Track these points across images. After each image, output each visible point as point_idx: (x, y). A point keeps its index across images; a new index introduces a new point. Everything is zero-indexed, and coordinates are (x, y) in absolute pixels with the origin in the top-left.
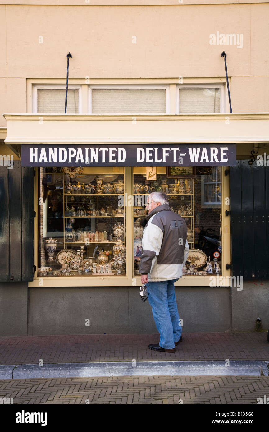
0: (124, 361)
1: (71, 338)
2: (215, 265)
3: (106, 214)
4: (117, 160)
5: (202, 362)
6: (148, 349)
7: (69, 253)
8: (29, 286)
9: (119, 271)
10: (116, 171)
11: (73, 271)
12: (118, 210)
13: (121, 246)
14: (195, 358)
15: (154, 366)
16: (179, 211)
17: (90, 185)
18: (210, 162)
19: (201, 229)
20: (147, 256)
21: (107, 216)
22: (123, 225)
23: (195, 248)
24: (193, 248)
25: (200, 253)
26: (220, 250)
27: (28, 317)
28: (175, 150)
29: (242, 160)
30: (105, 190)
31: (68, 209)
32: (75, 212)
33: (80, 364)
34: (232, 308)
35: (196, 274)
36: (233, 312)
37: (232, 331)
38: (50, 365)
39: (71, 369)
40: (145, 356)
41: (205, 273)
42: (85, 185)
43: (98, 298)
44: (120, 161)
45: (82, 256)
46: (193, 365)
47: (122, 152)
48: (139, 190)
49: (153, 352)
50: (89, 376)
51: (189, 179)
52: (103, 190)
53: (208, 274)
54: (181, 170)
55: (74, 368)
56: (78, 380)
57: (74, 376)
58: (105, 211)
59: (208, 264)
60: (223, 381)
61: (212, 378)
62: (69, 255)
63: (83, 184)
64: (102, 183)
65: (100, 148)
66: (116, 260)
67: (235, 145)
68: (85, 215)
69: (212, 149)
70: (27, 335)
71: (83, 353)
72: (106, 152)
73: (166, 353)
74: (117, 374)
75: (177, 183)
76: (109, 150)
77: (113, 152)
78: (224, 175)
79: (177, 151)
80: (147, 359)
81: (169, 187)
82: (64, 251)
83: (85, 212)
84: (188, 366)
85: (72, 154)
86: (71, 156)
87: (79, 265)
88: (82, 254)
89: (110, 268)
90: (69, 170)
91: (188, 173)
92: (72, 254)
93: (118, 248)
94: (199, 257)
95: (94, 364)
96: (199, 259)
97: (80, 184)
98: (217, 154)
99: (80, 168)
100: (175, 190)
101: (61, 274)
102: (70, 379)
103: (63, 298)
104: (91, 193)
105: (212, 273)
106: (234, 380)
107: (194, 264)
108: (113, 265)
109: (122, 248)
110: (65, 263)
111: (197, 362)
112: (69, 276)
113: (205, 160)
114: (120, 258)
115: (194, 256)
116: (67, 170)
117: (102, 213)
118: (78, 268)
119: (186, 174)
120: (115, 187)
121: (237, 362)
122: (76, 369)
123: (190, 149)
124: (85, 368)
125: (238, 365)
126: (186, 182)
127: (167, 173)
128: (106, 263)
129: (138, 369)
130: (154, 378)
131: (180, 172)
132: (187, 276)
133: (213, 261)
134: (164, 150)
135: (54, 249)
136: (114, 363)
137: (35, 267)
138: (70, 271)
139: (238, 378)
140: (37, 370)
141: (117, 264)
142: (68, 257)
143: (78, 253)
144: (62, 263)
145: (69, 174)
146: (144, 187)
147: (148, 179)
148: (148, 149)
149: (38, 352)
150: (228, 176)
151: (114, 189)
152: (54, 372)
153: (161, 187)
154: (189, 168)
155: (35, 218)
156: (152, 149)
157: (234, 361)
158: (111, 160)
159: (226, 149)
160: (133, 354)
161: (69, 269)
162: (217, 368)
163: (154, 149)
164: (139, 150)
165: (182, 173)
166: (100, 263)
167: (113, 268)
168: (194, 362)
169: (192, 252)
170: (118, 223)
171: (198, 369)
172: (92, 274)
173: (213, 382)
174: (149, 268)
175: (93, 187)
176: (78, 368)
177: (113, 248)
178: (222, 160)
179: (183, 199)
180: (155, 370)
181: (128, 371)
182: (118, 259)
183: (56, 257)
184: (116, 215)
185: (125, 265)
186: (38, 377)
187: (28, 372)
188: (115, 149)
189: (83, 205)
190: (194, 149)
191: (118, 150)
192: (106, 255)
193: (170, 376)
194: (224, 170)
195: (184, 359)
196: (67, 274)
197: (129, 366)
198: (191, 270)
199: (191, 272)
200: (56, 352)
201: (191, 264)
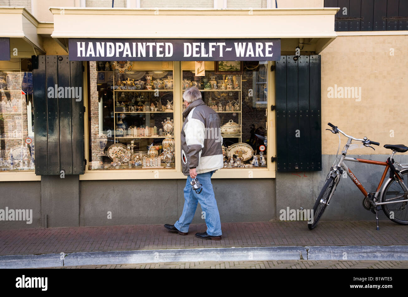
0: (172, 249)
1: (121, 228)
2: (261, 158)
3: (156, 109)
4: (164, 55)
5: (246, 248)
6: (196, 238)
7: (119, 148)
8: (81, 179)
9: (168, 165)
10: (165, 67)
11: (123, 164)
12: (168, 105)
13: (170, 141)
14: (239, 245)
15: (200, 253)
16: (227, 107)
17: (140, 81)
18: (255, 57)
19: (253, 127)
20: (194, 150)
21: (157, 111)
22: (172, 120)
23: (242, 142)
24: (240, 142)
25: (247, 147)
26: (266, 144)
27: (79, 209)
28: (221, 45)
29: (287, 56)
30: (155, 86)
31: (118, 104)
32: (126, 108)
33: (129, 251)
34: (277, 198)
35: (242, 167)
36: (277, 203)
37: (276, 220)
38: (100, 253)
39: (120, 256)
40: (192, 244)
41: (251, 166)
42: (135, 81)
43: (148, 191)
44: (167, 55)
45: (132, 150)
46: (237, 251)
47: (169, 46)
48: (188, 86)
49: (200, 240)
50: (138, 262)
51: (237, 75)
52: (153, 86)
53: (254, 166)
54: (229, 66)
55: (123, 255)
56: (127, 266)
57: (123, 263)
58: (154, 106)
59: (254, 157)
60: (264, 265)
61: (255, 263)
62: (120, 150)
63: (133, 80)
64: (151, 79)
65: (147, 43)
66: (166, 154)
67: (280, 40)
68: (135, 110)
69: (257, 44)
70: (79, 226)
71: (132, 242)
72: (153, 46)
73: (213, 241)
74: (164, 260)
75: (225, 79)
76: (156, 44)
77: (161, 47)
78: (270, 70)
79: (223, 46)
80: (194, 246)
81: (217, 83)
82: (114, 146)
83: (136, 108)
84: (232, 252)
85: (119, 49)
86: (118, 50)
87: (130, 159)
88: (132, 148)
89: (160, 162)
90: (119, 66)
91: (236, 69)
92: (123, 148)
93: (167, 142)
94: (246, 151)
95: (143, 252)
96: (246, 153)
97: (130, 80)
98: (262, 49)
99: (129, 64)
100: (223, 86)
101: (112, 168)
102: (119, 266)
103: (114, 190)
104: (141, 89)
105: (258, 165)
106: (275, 264)
107: (241, 157)
108: (163, 159)
109: (171, 142)
110: (116, 157)
111: (241, 249)
112: (120, 169)
113: (250, 55)
114: (169, 151)
115: (241, 150)
116: (116, 66)
117: (152, 108)
118: (128, 162)
119: (234, 70)
120: (164, 83)
121: (279, 248)
122: (125, 256)
123: (236, 44)
124: (134, 255)
125: (279, 251)
126: (234, 78)
127: (215, 69)
128: (155, 156)
129: (184, 256)
130: (199, 264)
131: (228, 68)
132: (234, 168)
133: (259, 154)
134: (211, 44)
135: (104, 144)
136: (162, 251)
137: (86, 161)
138: (120, 164)
139: (279, 262)
140: (87, 257)
141: (166, 158)
142: (118, 152)
143: (129, 147)
144: (112, 157)
145: (119, 70)
146: (193, 83)
147: (196, 75)
148: (195, 44)
149: (89, 242)
150: (274, 72)
151: (163, 85)
152: (104, 259)
153: (210, 83)
154: (236, 65)
155: (85, 112)
156: (198, 44)
157: (276, 247)
158: (158, 55)
159: (271, 44)
160: (180, 242)
161: (119, 162)
162: (260, 254)
163: (201, 44)
164: (186, 44)
165: (230, 69)
166: (150, 157)
167: (163, 162)
168: (238, 248)
169: (239, 146)
170: (167, 118)
171: (241, 254)
172: (142, 168)
173: (255, 266)
174: (197, 161)
175: (143, 82)
176: (127, 255)
177: (163, 143)
178: (267, 55)
179: (231, 95)
180: (200, 256)
181: (175, 257)
182: (167, 153)
183: (107, 151)
184: (165, 110)
185: (173, 158)
186: (88, 264)
187: (79, 259)
188: (162, 44)
189: (133, 101)
190: (240, 44)
191: (165, 44)
192: (156, 149)
193: (214, 262)
194: (270, 66)
195: (229, 246)
196: (117, 167)
197: (176, 253)
198: (238, 163)
199: (238, 164)
200: (107, 241)
201: (238, 158)
